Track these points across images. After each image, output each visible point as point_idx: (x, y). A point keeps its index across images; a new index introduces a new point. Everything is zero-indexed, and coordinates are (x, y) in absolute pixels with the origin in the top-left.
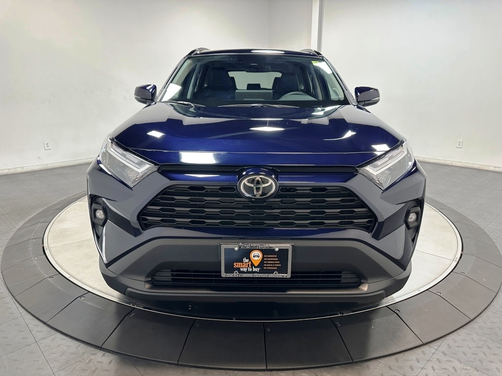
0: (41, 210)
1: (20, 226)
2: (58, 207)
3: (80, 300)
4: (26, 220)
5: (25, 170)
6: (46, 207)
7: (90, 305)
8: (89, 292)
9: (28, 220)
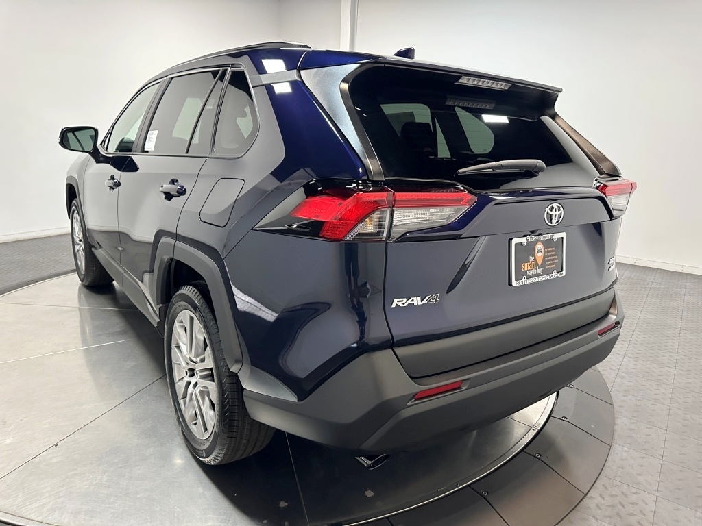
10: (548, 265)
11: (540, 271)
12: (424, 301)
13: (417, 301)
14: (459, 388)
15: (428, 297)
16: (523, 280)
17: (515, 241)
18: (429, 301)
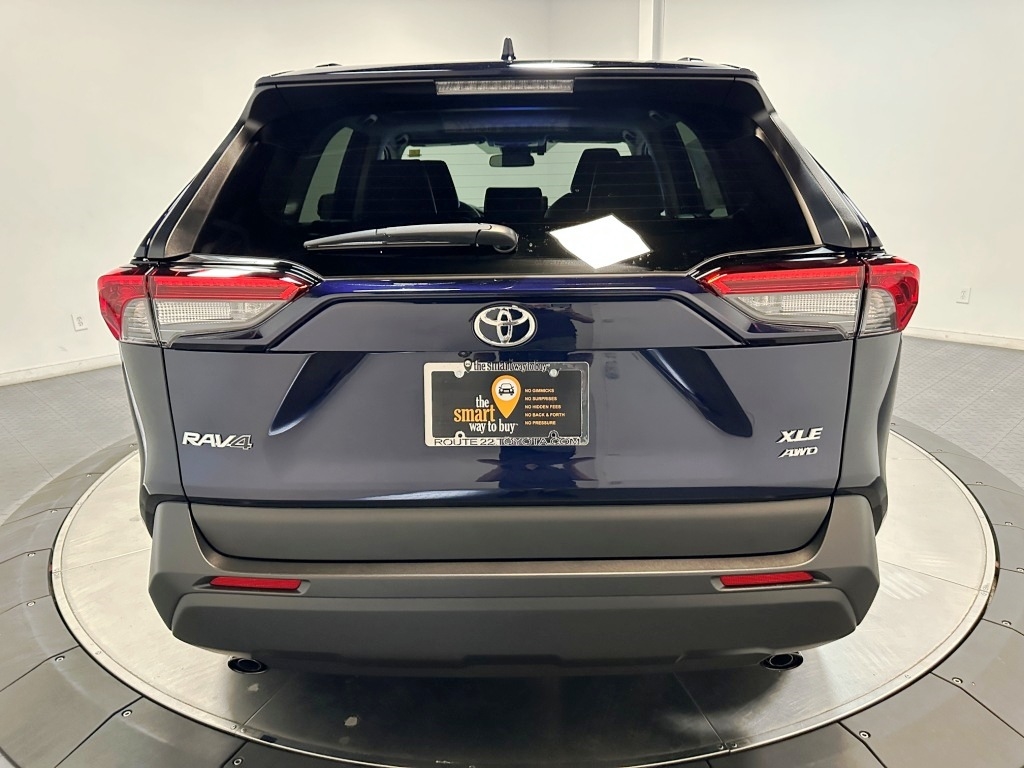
0: (58, 474)
1: (6, 517)
2: (95, 466)
3: (122, 719)
4: (21, 502)
5: (34, 375)
6: (70, 467)
7: (142, 735)
8: (143, 696)
9: (26, 499)
10: (532, 419)
11: (505, 427)
12: (226, 443)
13: (214, 441)
14: (294, 590)
15: (231, 438)
16: (457, 438)
17: (430, 368)
18: (233, 445)
